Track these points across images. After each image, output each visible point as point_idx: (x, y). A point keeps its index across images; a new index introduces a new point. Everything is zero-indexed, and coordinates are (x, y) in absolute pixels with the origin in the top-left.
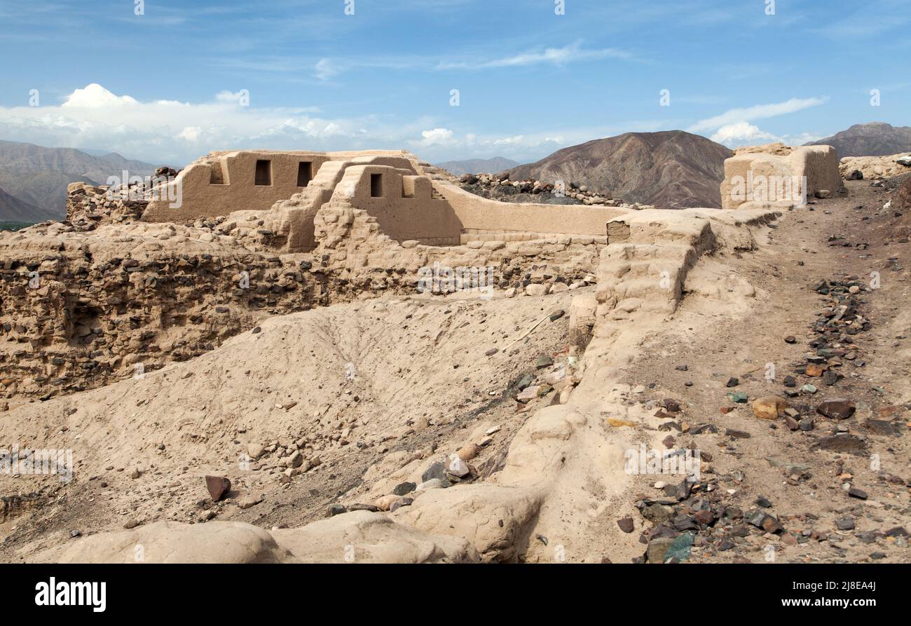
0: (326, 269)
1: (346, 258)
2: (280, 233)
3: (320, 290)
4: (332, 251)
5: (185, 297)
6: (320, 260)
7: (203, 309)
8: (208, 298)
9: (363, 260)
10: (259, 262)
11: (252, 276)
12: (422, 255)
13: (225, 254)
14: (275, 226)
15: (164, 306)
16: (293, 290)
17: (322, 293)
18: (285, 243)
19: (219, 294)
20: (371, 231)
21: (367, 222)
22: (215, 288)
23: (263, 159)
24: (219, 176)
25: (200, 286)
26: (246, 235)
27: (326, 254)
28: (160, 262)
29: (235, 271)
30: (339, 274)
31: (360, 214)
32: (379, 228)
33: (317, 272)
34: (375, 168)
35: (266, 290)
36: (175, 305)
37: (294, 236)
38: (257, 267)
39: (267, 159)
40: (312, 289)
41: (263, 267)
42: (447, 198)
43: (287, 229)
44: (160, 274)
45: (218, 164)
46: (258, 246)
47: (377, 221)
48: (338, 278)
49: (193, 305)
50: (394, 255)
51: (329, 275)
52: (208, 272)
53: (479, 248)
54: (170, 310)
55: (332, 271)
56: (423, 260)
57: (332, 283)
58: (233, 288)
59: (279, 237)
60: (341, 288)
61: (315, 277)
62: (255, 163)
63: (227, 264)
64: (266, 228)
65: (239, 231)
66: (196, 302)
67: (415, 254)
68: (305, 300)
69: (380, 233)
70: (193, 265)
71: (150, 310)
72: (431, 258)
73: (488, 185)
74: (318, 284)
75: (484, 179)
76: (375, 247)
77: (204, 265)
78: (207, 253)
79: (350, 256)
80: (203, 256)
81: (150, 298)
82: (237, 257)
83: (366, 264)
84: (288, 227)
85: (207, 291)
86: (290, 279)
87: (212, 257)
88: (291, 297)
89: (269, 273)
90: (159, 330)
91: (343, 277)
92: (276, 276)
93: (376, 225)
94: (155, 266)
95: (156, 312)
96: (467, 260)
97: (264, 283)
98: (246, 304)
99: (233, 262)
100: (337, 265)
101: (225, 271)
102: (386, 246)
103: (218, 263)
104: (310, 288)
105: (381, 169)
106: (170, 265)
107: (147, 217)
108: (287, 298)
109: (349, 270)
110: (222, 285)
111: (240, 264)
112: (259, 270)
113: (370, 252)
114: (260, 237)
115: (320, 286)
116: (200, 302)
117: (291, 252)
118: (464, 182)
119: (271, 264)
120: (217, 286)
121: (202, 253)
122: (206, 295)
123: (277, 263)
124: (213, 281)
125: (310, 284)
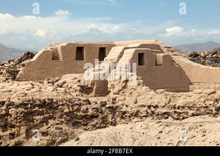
0: (114, 105)
1: (125, 99)
2: (89, 86)
3: (111, 117)
4: (117, 96)
5: (39, 121)
6: (111, 100)
7: (48, 128)
8: (51, 122)
9: (134, 100)
10: (78, 102)
11: (74, 109)
12: (167, 98)
13: (60, 98)
14: (86, 82)
15: (27, 127)
16: (96, 117)
17: (112, 119)
18: (92, 91)
19: (57, 119)
20: (139, 84)
22: (55, 116)
23: (80, 46)
24: (57, 56)
25: (47, 115)
26: (71, 88)
27: (114, 97)
28: (26, 103)
29: (66, 107)
30: (121, 108)
32: (143, 83)
33: (109, 107)
34: (141, 50)
35: (82, 117)
36: (34, 126)
37: (97, 88)
38: (77, 105)
39: (82, 46)
40: (107, 116)
41: (80, 105)
42: (181, 66)
43: (93, 84)
44: (25, 109)
45: (56, 49)
46: (78, 93)
47: (142, 79)
48: (121, 110)
49: (43, 126)
50: (151, 98)
51: (116, 109)
52: (51, 108)
53: (200, 93)
54: (31, 128)
55: (118, 107)
56: (168, 100)
57: (118, 113)
58: (64, 116)
59: (89, 88)
60: (122, 116)
61: (108, 110)
62: (76, 48)
63: (61, 103)
64: (82, 84)
65: (67, 85)
66: (45, 124)
67: (163, 97)
68: (103, 122)
69: (143, 85)
70: (43, 104)
71: (20, 129)
72: (172, 99)
73: (205, 58)
74: (110, 114)
75: (202, 55)
76: (141, 94)
77: (49, 104)
78: (50, 97)
79: (127, 98)
80: (48, 99)
81: (20, 122)
82: (66, 99)
83: (136, 102)
84: (94, 83)
85: (50, 118)
86: (95, 111)
87: (53, 99)
88: (95, 121)
89: (83, 108)
90: (25, 140)
91: (123, 110)
92: (87, 109)
93: (141, 81)
94: (23, 105)
95: (23, 130)
96: (193, 100)
97: (81, 113)
98: (71, 125)
99: (64, 102)
100: (120, 103)
101: (60, 107)
102: (147, 93)
103: (56, 103)
104: (105, 116)
105: (143, 50)
106: (31, 104)
107: (18, 78)
108: (93, 121)
109: (127, 106)
110: (59, 115)
111: (68, 103)
113: (138, 96)
114: (79, 88)
116: (47, 124)
117: (95, 96)
118: (191, 56)
119: (84, 103)
121: (48, 97)
122: (50, 120)
123: (88, 102)
124: (53, 113)
125: (105, 114)
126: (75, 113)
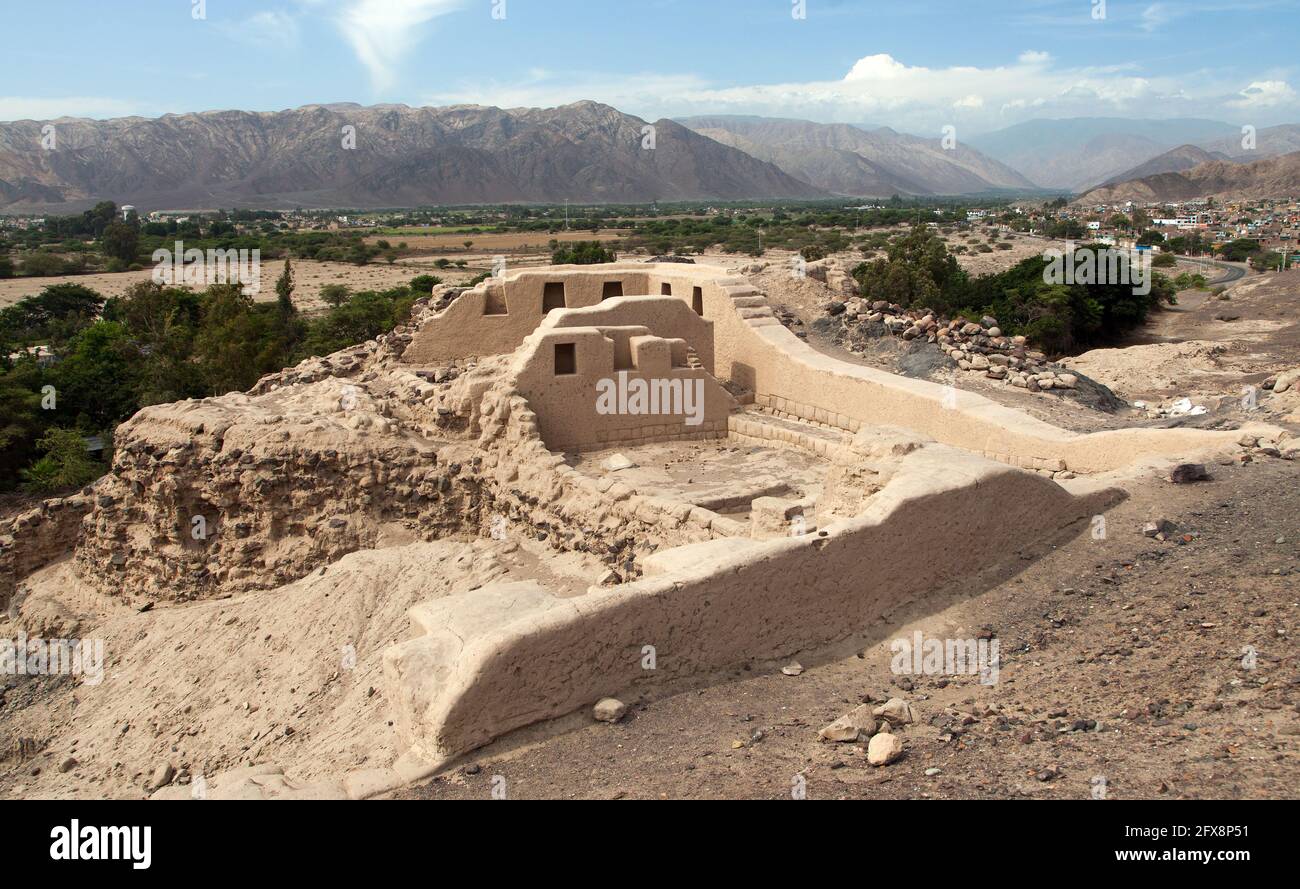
0: (476, 476)
1: (496, 466)
2: (459, 413)
3: (469, 503)
4: (485, 453)
5: (301, 502)
6: (471, 464)
7: (321, 519)
8: (330, 504)
9: (511, 472)
10: (406, 458)
11: (390, 478)
13: (357, 450)
14: (454, 404)
15: (276, 513)
16: (436, 499)
17: (472, 506)
18: (468, 426)
19: (344, 499)
20: (523, 434)
21: (520, 420)
22: (340, 493)
23: (553, 281)
24: (502, 302)
25: (321, 490)
27: (479, 455)
28: (278, 458)
29: (368, 471)
30: (488, 486)
31: (516, 407)
32: (530, 431)
33: (466, 479)
34: (561, 336)
35: (405, 498)
36: (290, 511)
37: (476, 418)
38: (401, 466)
39: (558, 281)
40: (460, 499)
43: (467, 409)
44: (275, 473)
45: (501, 287)
46: (433, 427)
47: (531, 419)
48: (488, 490)
49: (312, 513)
51: (480, 484)
52: (335, 471)
54: (286, 516)
55: (483, 480)
56: (555, 491)
57: (483, 496)
58: (360, 494)
59: (460, 417)
60: (490, 504)
61: (464, 485)
62: (541, 286)
63: (355, 463)
64: (446, 406)
65: (430, 402)
66: (315, 509)
67: (551, 479)
68: (450, 513)
69: (532, 438)
70: (315, 463)
71: (260, 516)
72: (566, 490)
73: (853, 319)
74: (468, 494)
75: (850, 309)
76: (524, 458)
77: (324, 465)
78: (333, 448)
79: (500, 464)
80: (327, 452)
81: (260, 502)
82: (375, 452)
83: (513, 478)
84: (469, 405)
85: (330, 495)
86: (430, 487)
87: (337, 454)
88: (431, 509)
89: (415, 472)
90: (269, 541)
91: (492, 491)
92: (421, 478)
93: (529, 424)
94: (271, 463)
95: (267, 520)
97: (404, 487)
98: (377, 514)
99: (367, 460)
100: (487, 473)
101: (352, 472)
102: (534, 459)
103: (344, 461)
104: (456, 499)
105: (572, 336)
106: (288, 462)
108: (427, 510)
109: (497, 483)
110: (348, 490)
111: (376, 461)
112: (401, 470)
113: (519, 462)
114: (437, 416)
115: (470, 497)
116: (320, 510)
117: (472, 437)
119: (423, 460)
120: (344, 489)
121: (327, 448)
122: (329, 501)
123: (430, 460)
124: (340, 483)
125: (457, 494)
126: (392, 486)
